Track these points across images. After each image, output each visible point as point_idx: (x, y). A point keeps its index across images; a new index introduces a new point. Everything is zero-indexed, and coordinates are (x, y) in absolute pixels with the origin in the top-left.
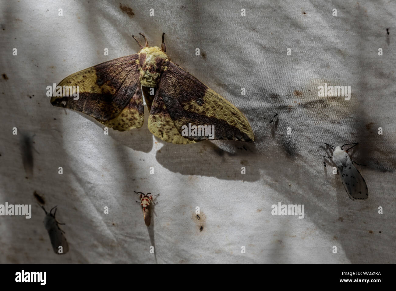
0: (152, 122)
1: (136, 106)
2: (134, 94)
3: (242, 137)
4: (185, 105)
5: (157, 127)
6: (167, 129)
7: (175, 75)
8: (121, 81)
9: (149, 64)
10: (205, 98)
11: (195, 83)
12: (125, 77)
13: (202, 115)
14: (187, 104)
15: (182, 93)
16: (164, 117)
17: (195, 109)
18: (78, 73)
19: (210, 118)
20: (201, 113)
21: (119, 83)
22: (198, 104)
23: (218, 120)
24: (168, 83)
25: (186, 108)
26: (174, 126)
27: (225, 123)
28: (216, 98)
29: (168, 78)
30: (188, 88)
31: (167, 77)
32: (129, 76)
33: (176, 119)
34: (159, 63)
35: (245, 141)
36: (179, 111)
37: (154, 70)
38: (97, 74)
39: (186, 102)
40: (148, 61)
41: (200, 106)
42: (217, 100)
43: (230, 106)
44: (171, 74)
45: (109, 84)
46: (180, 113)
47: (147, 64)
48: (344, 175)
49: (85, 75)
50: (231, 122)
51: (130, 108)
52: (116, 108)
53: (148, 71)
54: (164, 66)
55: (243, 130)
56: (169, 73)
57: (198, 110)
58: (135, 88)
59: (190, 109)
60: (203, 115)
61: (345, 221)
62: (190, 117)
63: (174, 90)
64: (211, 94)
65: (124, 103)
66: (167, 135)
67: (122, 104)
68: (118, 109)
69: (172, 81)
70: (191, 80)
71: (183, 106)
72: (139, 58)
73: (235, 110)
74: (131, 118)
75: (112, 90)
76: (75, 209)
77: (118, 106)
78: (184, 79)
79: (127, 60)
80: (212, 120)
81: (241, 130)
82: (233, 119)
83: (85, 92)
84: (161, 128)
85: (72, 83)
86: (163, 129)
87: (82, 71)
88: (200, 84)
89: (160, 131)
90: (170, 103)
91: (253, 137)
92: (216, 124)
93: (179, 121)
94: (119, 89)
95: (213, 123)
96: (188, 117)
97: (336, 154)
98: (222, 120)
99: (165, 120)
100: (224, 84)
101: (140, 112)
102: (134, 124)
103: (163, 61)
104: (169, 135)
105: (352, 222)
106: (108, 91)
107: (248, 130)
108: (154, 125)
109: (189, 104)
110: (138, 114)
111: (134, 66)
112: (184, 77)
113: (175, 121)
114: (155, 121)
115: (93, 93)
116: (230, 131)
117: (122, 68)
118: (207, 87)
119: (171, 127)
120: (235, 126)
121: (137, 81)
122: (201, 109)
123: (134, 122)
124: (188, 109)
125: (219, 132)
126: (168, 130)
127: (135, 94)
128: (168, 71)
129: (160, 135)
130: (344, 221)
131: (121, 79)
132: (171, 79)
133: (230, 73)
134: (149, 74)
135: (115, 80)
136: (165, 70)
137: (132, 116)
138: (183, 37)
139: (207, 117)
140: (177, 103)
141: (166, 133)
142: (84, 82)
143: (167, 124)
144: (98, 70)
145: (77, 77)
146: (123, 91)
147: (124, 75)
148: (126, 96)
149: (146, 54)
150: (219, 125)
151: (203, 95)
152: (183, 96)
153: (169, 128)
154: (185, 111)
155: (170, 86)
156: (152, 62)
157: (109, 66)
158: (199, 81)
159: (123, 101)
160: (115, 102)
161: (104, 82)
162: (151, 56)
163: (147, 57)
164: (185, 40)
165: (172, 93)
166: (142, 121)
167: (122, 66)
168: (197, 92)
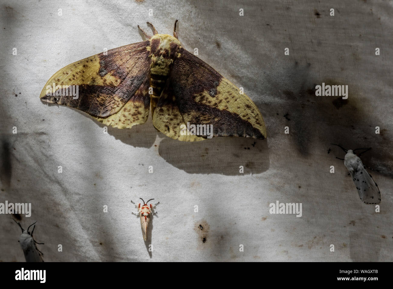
0: (159, 115)
1: (142, 99)
2: (141, 84)
3: (254, 133)
4: (196, 96)
5: (164, 122)
6: (174, 124)
7: (188, 62)
8: (128, 70)
9: (163, 49)
10: (219, 88)
11: (210, 71)
12: (132, 66)
13: (213, 108)
14: (198, 95)
15: (195, 83)
16: (172, 110)
17: (207, 100)
18: (78, 62)
19: (222, 111)
20: (213, 105)
21: (125, 72)
22: (211, 95)
23: (229, 114)
24: (181, 71)
25: (198, 99)
26: (182, 121)
27: (238, 117)
28: (231, 88)
29: (181, 66)
30: (202, 77)
31: (180, 64)
32: (137, 64)
33: (186, 112)
34: (174, 49)
35: (257, 138)
36: (189, 103)
37: (168, 56)
38: (100, 63)
39: (198, 93)
40: (163, 46)
41: (213, 97)
42: (231, 90)
43: (244, 97)
44: (185, 62)
45: (113, 74)
46: (190, 106)
47: (161, 49)
48: (355, 180)
49: (86, 64)
50: (244, 116)
51: (134, 101)
52: (118, 102)
53: (162, 56)
54: (178, 52)
55: (256, 125)
56: (182, 61)
57: (210, 102)
58: (143, 78)
59: (201, 100)
60: (215, 108)
61: (357, 224)
62: (200, 110)
63: (186, 80)
64: (226, 84)
65: (128, 95)
66: (174, 130)
67: (126, 97)
68: (120, 102)
69: (185, 69)
70: (206, 69)
71: (194, 97)
72: (151, 44)
73: (250, 102)
74: (135, 113)
75: (116, 81)
76: (57, 226)
77: (121, 98)
78: (198, 67)
79: (136, 47)
80: (224, 114)
81: (254, 125)
82: (247, 112)
83: (84, 84)
84: (167, 122)
85: (69, 74)
86: (170, 123)
87: (83, 59)
88: (215, 72)
89: (166, 126)
90: (181, 94)
91: (266, 134)
92: (227, 118)
93: (189, 115)
94: (124, 79)
95: (224, 117)
96: (198, 110)
97: (347, 158)
98: (235, 114)
99: (173, 113)
100: (238, 76)
101: (146, 105)
102: (137, 120)
103: (178, 47)
104: (176, 131)
105: (365, 226)
106: (112, 82)
107: (261, 125)
108: (161, 119)
109: (201, 95)
110: (143, 107)
111: (144, 54)
112: (198, 65)
113: (184, 114)
114: (162, 115)
115: (92, 85)
116: (242, 127)
117: (130, 56)
118: (222, 77)
119: (179, 122)
120: (247, 121)
121: (146, 70)
122: (213, 100)
123: (137, 117)
124: (199, 101)
125: (229, 128)
126: (176, 126)
127: (143, 84)
128: (182, 58)
129: (166, 130)
130: (355, 224)
131: (128, 68)
132: (184, 67)
133: (244, 65)
134: (162, 60)
135: (120, 69)
136: (179, 56)
137: (136, 111)
138: (198, 25)
139: (219, 110)
140: (188, 95)
141: (173, 128)
142: (83, 72)
143: (175, 118)
144: (102, 58)
145: (76, 67)
146: (129, 81)
147: (132, 64)
148: (132, 88)
149: (159, 40)
150: (231, 119)
151: (217, 85)
152: (195, 86)
153: (177, 123)
154: (196, 102)
155: (182, 75)
156: (167, 47)
157: (115, 53)
158: (214, 70)
159: (127, 93)
160: (118, 94)
161: (108, 72)
162: (166, 41)
163: (161, 42)
164: (199, 27)
165: (184, 83)
166: (146, 116)
167: (130, 53)
168: (211, 81)
